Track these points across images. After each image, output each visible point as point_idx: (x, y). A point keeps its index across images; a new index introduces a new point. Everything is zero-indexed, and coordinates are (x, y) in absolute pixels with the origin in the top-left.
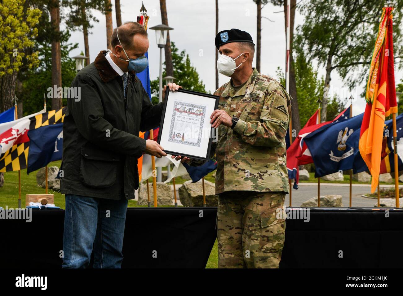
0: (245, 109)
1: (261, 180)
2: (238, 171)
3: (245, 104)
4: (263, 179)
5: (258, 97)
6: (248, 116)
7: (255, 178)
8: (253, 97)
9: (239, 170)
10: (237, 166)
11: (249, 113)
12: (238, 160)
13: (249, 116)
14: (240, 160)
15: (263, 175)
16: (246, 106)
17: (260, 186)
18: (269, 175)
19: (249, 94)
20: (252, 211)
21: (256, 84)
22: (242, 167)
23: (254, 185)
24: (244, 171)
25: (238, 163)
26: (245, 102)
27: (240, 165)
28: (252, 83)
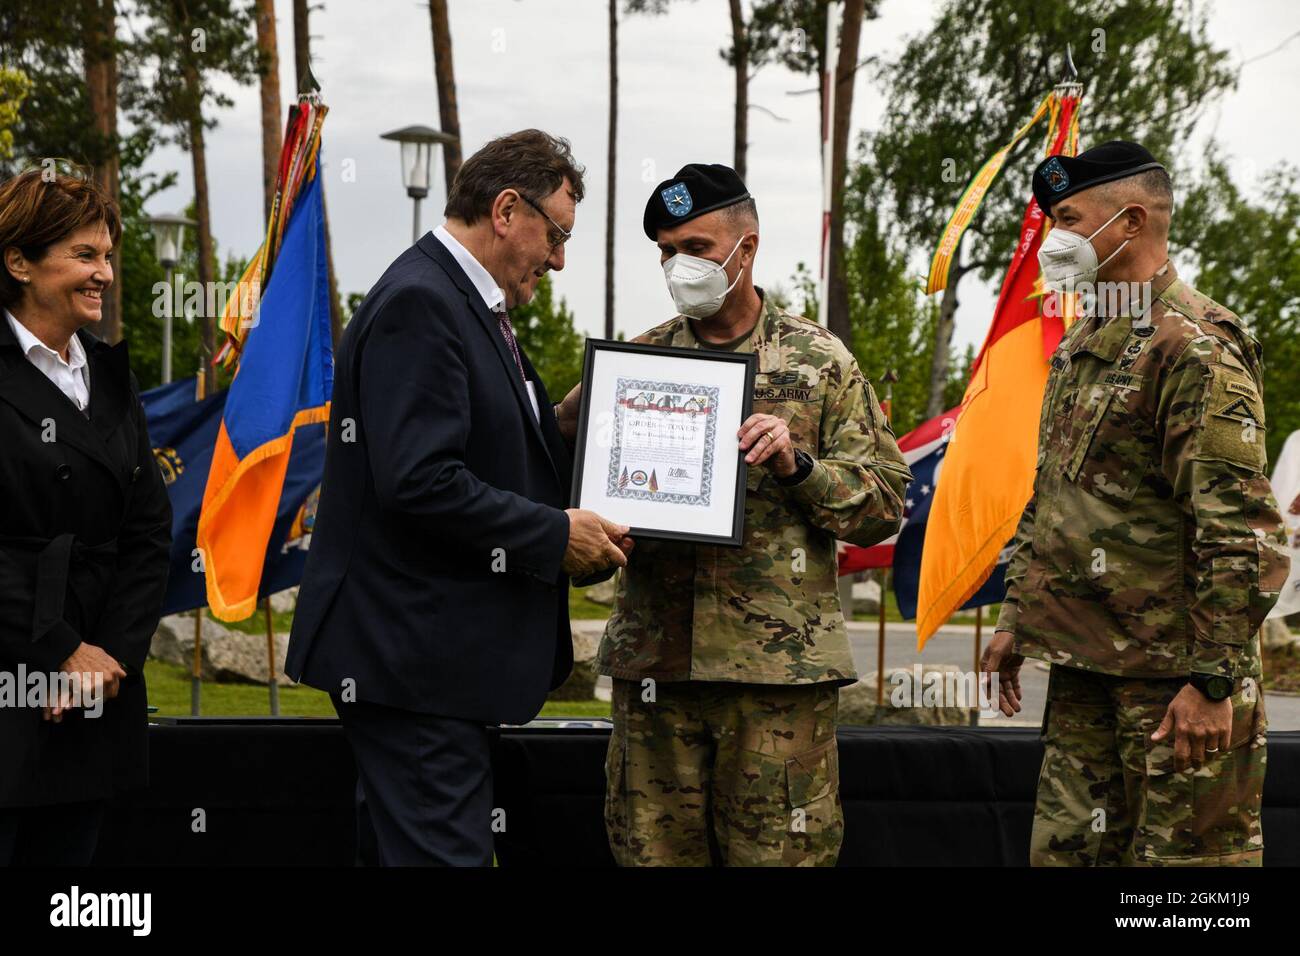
1: (809, 645)
2: (748, 620)
3: (766, 405)
4: (812, 644)
5: (804, 385)
7: (800, 639)
8: (790, 386)
9: (750, 617)
10: (745, 605)
12: (749, 584)
14: (753, 587)
15: (812, 630)
17: (810, 668)
18: (828, 629)
19: (772, 375)
20: (758, 753)
21: (782, 342)
22: (760, 609)
23: (795, 663)
24: (766, 622)
25: (746, 597)
26: (763, 398)
27: (752, 602)
28: (769, 339)
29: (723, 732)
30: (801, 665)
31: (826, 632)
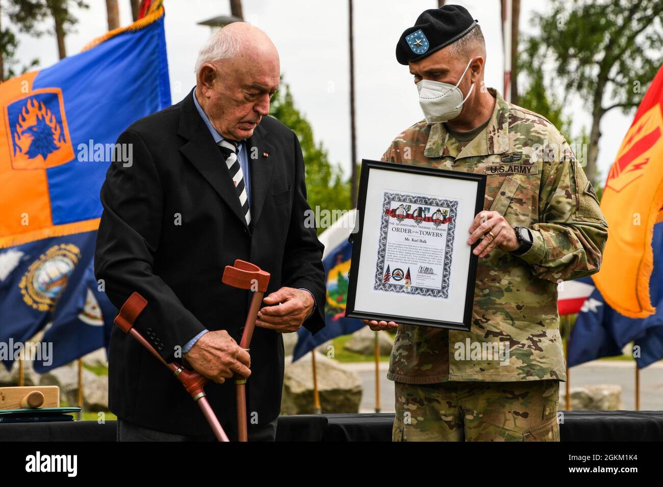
0: (501, 190)
1: (537, 352)
2: (487, 335)
3: (502, 178)
4: (540, 351)
5: (527, 162)
6: (509, 206)
7: (526, 348)
8: (516, 163)
9: (489, 333)
10: (485, 325)
11: (512, 199)
12: (486, 310)
13: (512, 205)
14: (491, 311)
15: (540, 341)
16: (501, 184)
17: (538, 368)
18: (552, 341)
19: (503, 155)
20: (503, 428)
21: (511, 129)
22: (496, 327)
23: (525, 365)
24: (500, 336)
25: (486, 319)
26: (496, 173)
27: (490, 322)
28: (500, 128)
29: (475, 415)
30: (531, 366)
31: (551, 342)
